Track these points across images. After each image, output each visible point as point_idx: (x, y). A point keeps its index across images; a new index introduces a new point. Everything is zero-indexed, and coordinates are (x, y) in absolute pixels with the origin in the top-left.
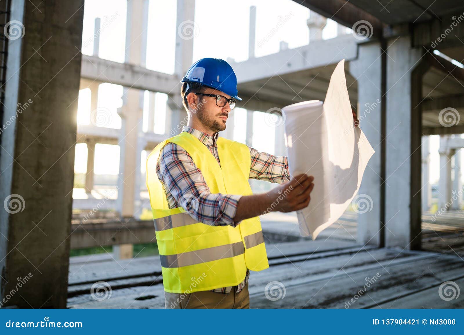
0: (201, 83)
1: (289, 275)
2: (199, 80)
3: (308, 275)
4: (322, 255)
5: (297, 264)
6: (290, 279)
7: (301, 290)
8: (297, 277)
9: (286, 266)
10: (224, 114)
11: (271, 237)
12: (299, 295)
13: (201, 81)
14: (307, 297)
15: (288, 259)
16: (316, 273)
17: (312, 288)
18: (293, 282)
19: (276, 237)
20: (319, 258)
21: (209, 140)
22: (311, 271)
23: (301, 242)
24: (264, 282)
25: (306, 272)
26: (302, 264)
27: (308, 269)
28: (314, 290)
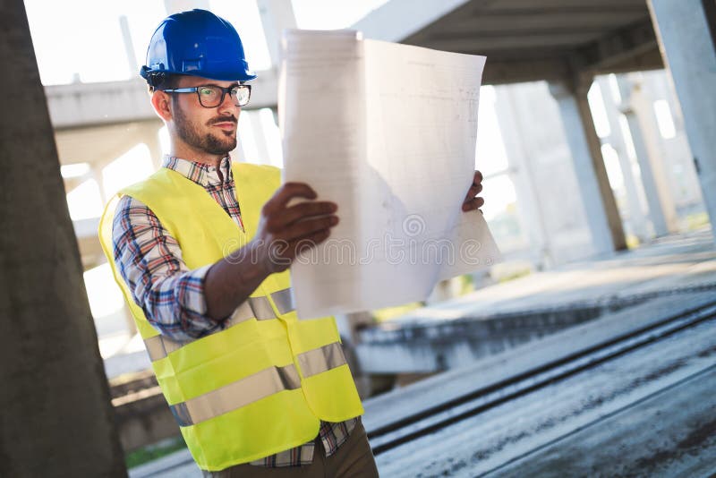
0: (166, 72)
1: (595, 394)
2: (162, 66)
3: (637, 383)
4: (657, 332)
5: (607, 365)
6: (600, 402)
7: (630, 421)
8: (613, 396)
9: (585, 374)
10: (222, 118)
11: (540, 322)
12: (627, 433)
13: (167, 67)
14: (647, 434)
15: (584, 361)
16: (653, 377)
17: (652, 411)
18: (607, 408)
19: (552, 320)
20: (652, 340)
21: (209, 174)
22: (642, 374)
23: (607, 317)
24: (545, 420)
25: (631, 377)
26: (618, 362)
27: (633, 371)
28: (658, 414)
